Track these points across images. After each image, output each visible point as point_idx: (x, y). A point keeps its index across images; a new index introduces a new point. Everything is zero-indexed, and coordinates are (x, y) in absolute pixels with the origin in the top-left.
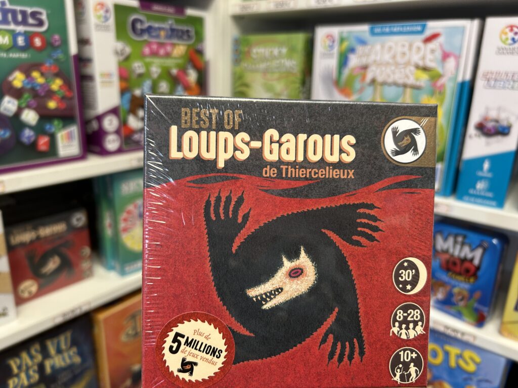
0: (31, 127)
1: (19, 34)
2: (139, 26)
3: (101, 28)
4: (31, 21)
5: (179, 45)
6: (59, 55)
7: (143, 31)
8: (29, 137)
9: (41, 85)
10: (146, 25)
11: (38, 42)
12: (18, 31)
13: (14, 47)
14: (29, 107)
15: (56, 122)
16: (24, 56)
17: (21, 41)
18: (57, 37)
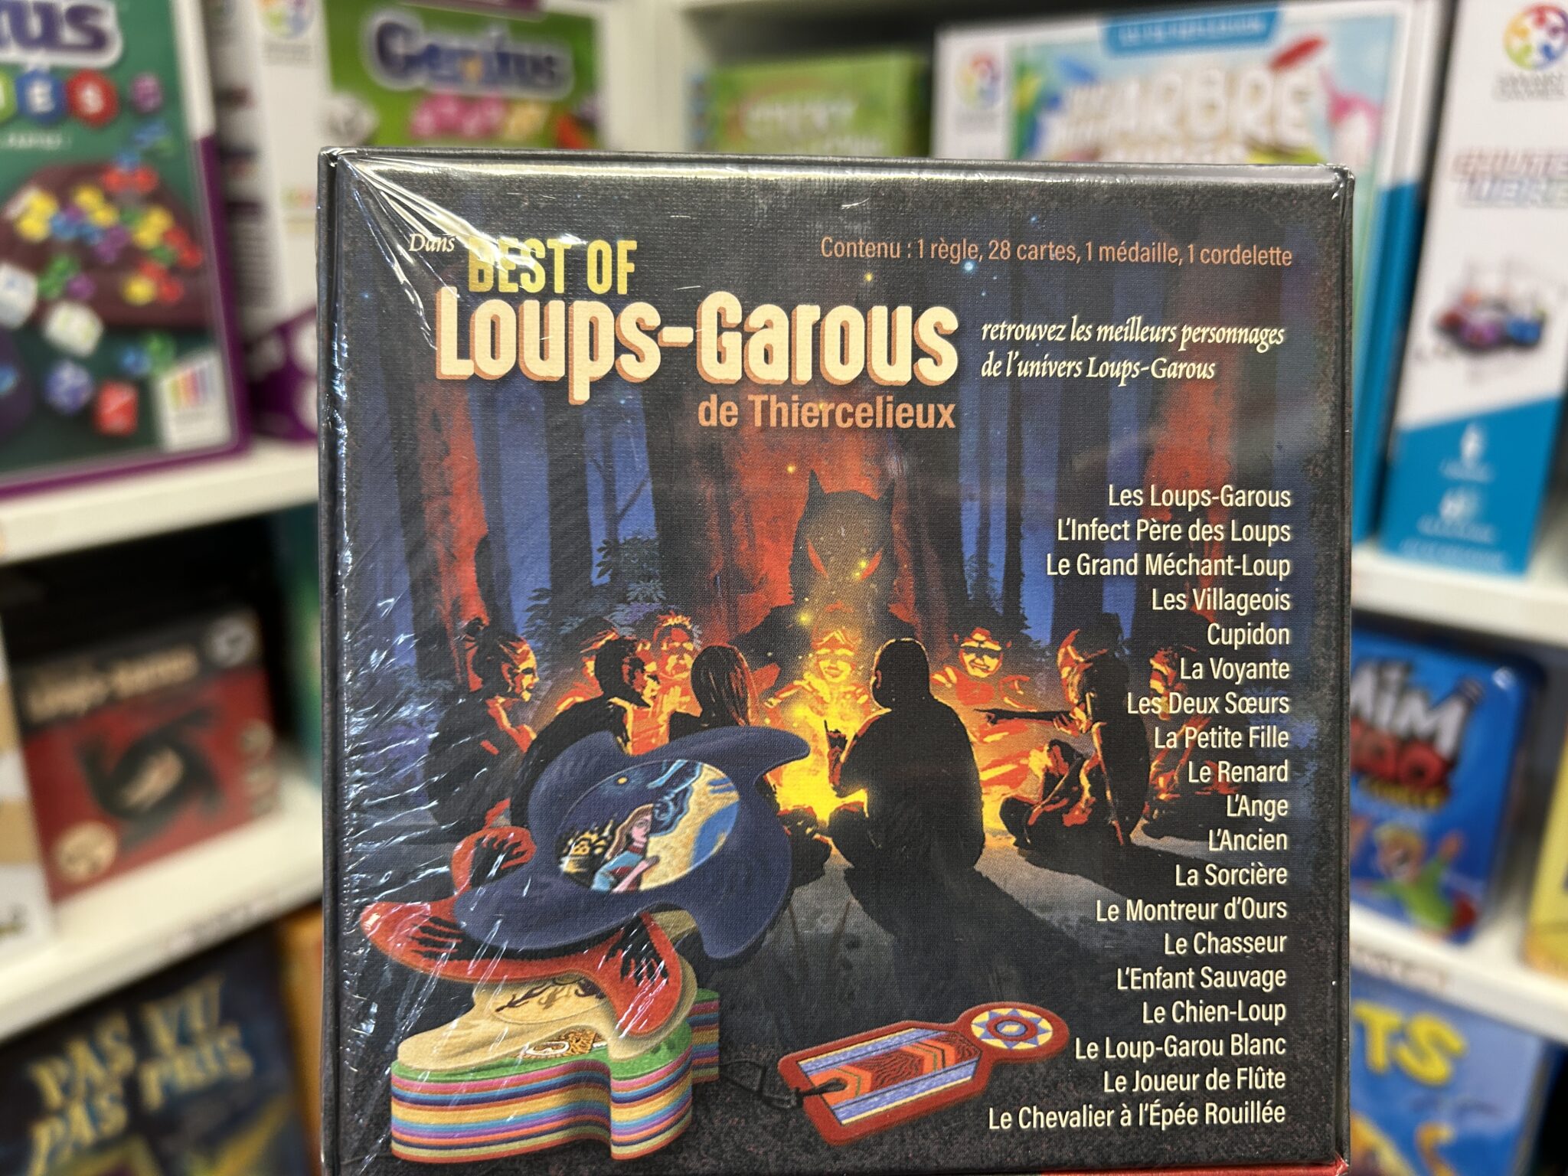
0: (79, 361)
1: (35, 75)
2: (399, 47)
3: (285, 53)
4: (69, 35)
5: (524, 102)
6: (157, 138)
7: (412, 63)
8: (74, 392)
9: (108, 232)
10: (422, 41)
11: (91, 99)
12: (30, 68)
13: (21, 115)
14: (70, 296)
15: (155, 345)
16: (50, 141)
17: (40, 97)
18: (149, 83)
